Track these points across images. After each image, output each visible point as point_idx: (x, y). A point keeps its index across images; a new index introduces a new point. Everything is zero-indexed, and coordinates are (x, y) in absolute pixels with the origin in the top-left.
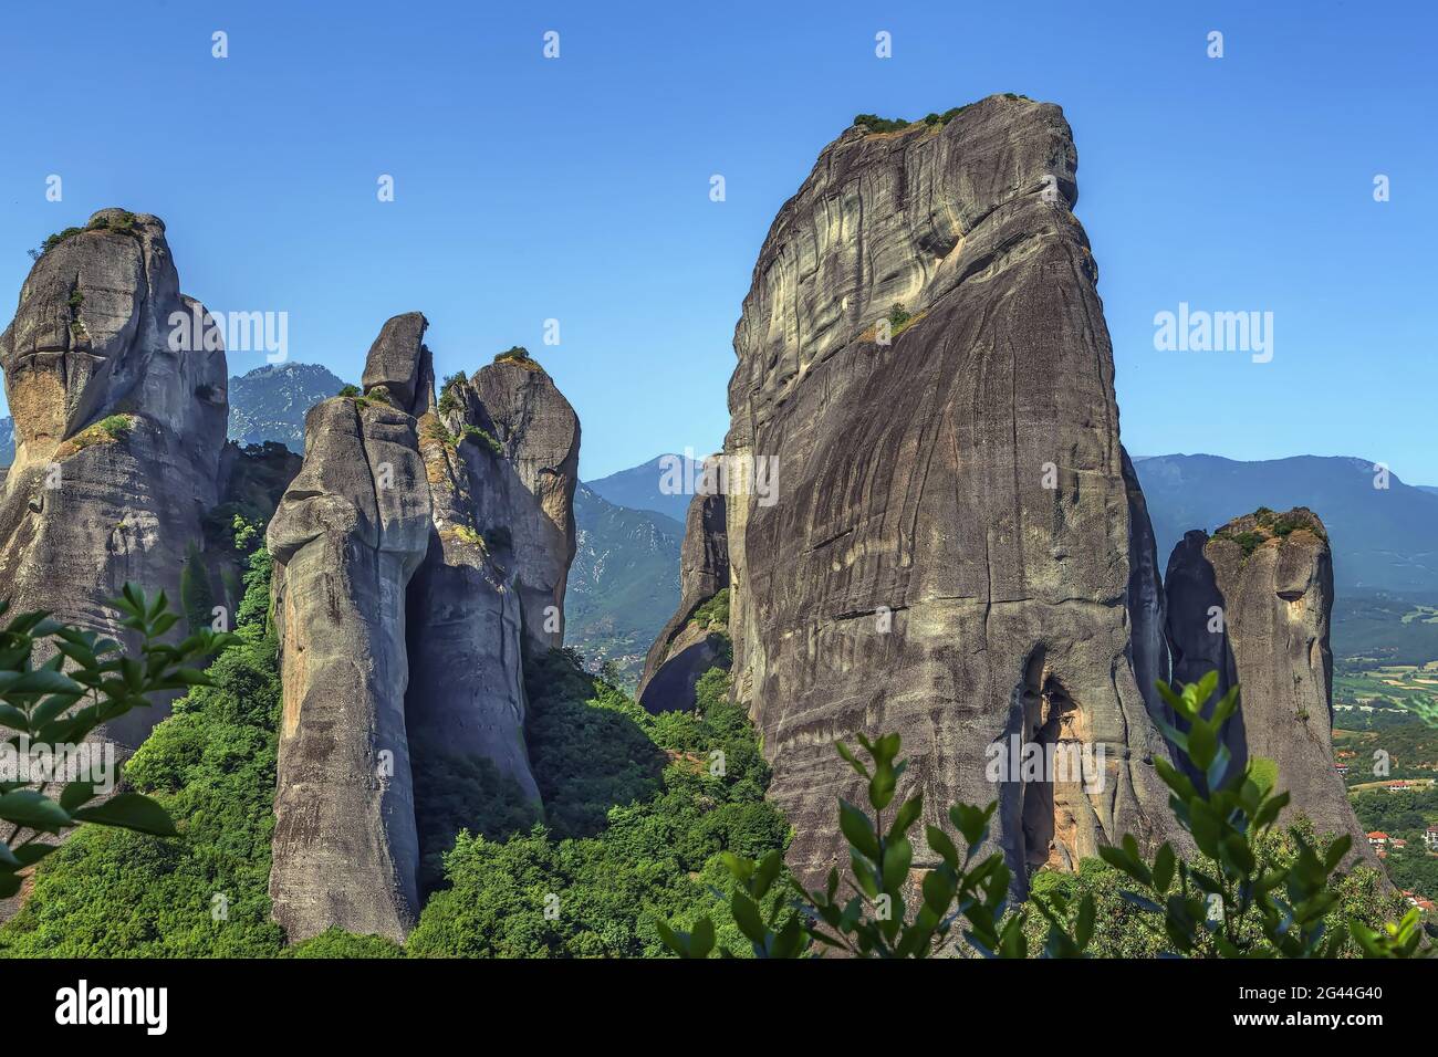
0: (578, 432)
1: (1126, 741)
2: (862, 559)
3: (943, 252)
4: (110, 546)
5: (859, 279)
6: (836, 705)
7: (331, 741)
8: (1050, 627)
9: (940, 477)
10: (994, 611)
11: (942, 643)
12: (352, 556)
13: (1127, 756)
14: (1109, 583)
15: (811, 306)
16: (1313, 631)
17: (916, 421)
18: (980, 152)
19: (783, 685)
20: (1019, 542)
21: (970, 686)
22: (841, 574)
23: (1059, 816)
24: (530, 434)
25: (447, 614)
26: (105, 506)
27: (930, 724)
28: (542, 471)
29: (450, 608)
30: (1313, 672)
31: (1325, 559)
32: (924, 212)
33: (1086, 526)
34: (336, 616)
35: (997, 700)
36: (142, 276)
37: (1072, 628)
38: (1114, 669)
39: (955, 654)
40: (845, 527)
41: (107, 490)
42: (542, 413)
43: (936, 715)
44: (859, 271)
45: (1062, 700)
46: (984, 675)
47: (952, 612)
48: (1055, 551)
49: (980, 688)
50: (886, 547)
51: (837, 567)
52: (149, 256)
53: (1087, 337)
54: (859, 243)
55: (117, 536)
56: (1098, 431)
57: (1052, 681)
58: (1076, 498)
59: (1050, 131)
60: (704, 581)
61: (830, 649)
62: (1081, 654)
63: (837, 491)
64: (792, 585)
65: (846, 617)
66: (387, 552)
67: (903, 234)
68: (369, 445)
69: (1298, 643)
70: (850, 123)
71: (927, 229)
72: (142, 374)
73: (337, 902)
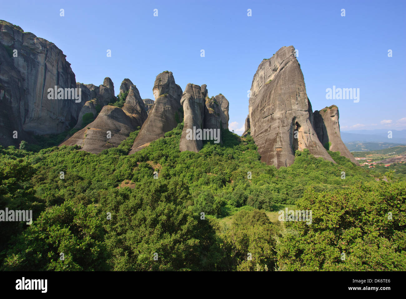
0: (229, 104)
1: (309, 131)
2: (267, 109)
3: (276, 71)
4: (164, 109)
5: (265, 78)
6: (264, 130)
7: (187, 125)
8: (296, 114)
9: (278, 94)
10: (287, 112)
11: (279, 117)
12: (190, 101)
13: (310, 134)
14: (305, 108)
15: (258, 84)
16: (337, 121)
17: (274, 89)
18: (281, 54)
19: (256, 130)
20: (291, 102)
21: (284, 123)
22: (264, 113)
23: (299, 143)
24: (222, 104)
25: (209, 119)
26: (164, 104)
27: (278, 128)
28: (224, 108)
29: (209, 118)
30: (337, 127)
31: (338, 111)
32: (273, 65)
33: (301, 100)
34: (188, 109)
35: (288, 125)
36: (169, 78)
37: (300, 114)
38: (307, 121)
39: (281, 119)
40: (264, 106)
41: (164, 102)
42: (224, 101)
43: (279, 127)
44: (265, 77)
45: (299, 126)
46: (286, 121)
47: (280, 113)
48: (296, 103)
49: (286, 123)
50: (270, 106)
51: (263, 112)
52: (170, 75)
53: (300, 73)
54: (265, 74)
55: (165, 108)
56: (302, 86)
57: (297, 123)
58: (299, 96)
59: (292, 48)
60: (248, 128)
61: (263, 123)
62: (301, 118)
63: (263, 102)
64: (257, 117)
65: (265, 118)
66: (196, 102)
67: (271, 70)
68: (193, 88)
69: (334, 123)
70: (263, 60)
71: (274, 68)
72: (169, 89)
73: (188, 147)
